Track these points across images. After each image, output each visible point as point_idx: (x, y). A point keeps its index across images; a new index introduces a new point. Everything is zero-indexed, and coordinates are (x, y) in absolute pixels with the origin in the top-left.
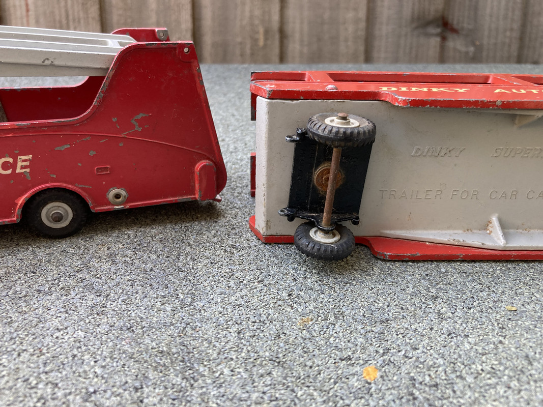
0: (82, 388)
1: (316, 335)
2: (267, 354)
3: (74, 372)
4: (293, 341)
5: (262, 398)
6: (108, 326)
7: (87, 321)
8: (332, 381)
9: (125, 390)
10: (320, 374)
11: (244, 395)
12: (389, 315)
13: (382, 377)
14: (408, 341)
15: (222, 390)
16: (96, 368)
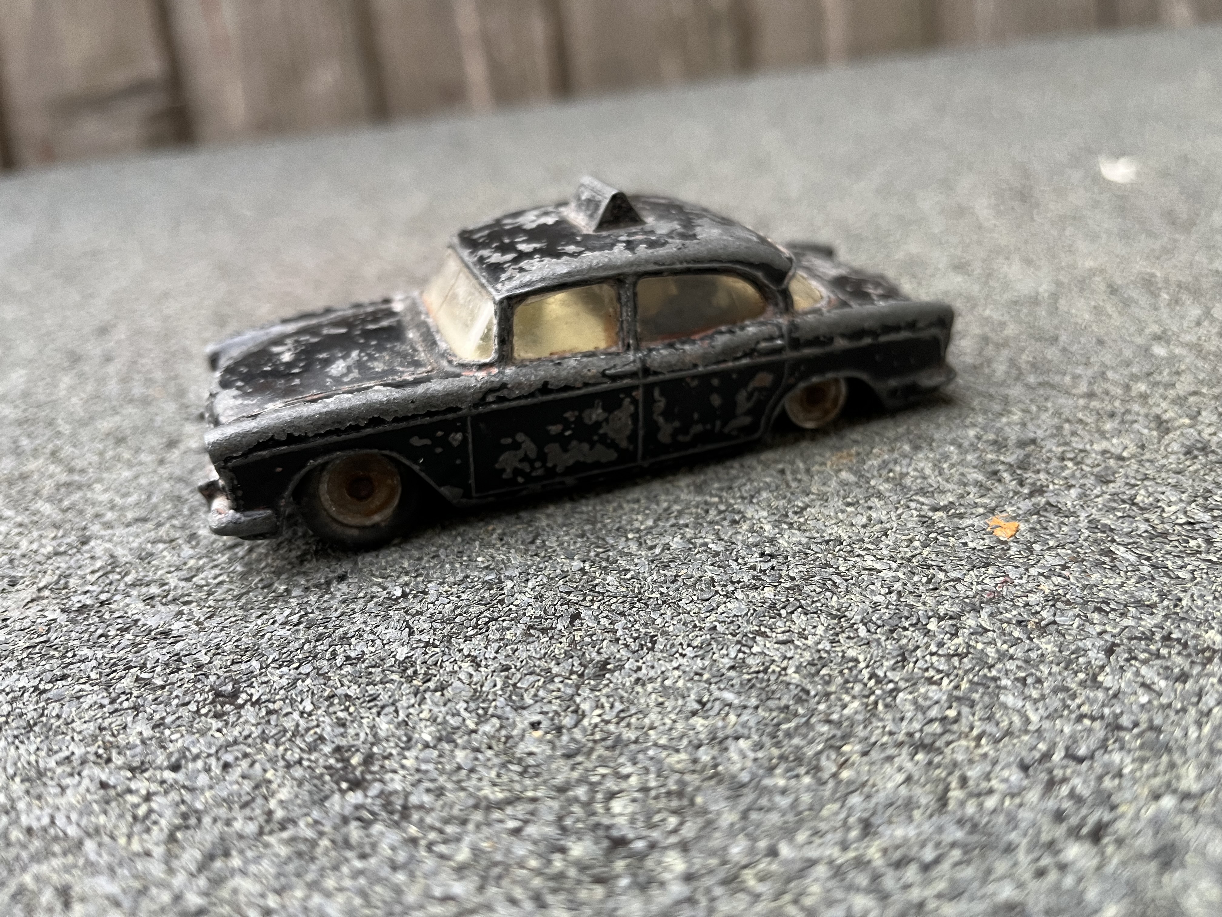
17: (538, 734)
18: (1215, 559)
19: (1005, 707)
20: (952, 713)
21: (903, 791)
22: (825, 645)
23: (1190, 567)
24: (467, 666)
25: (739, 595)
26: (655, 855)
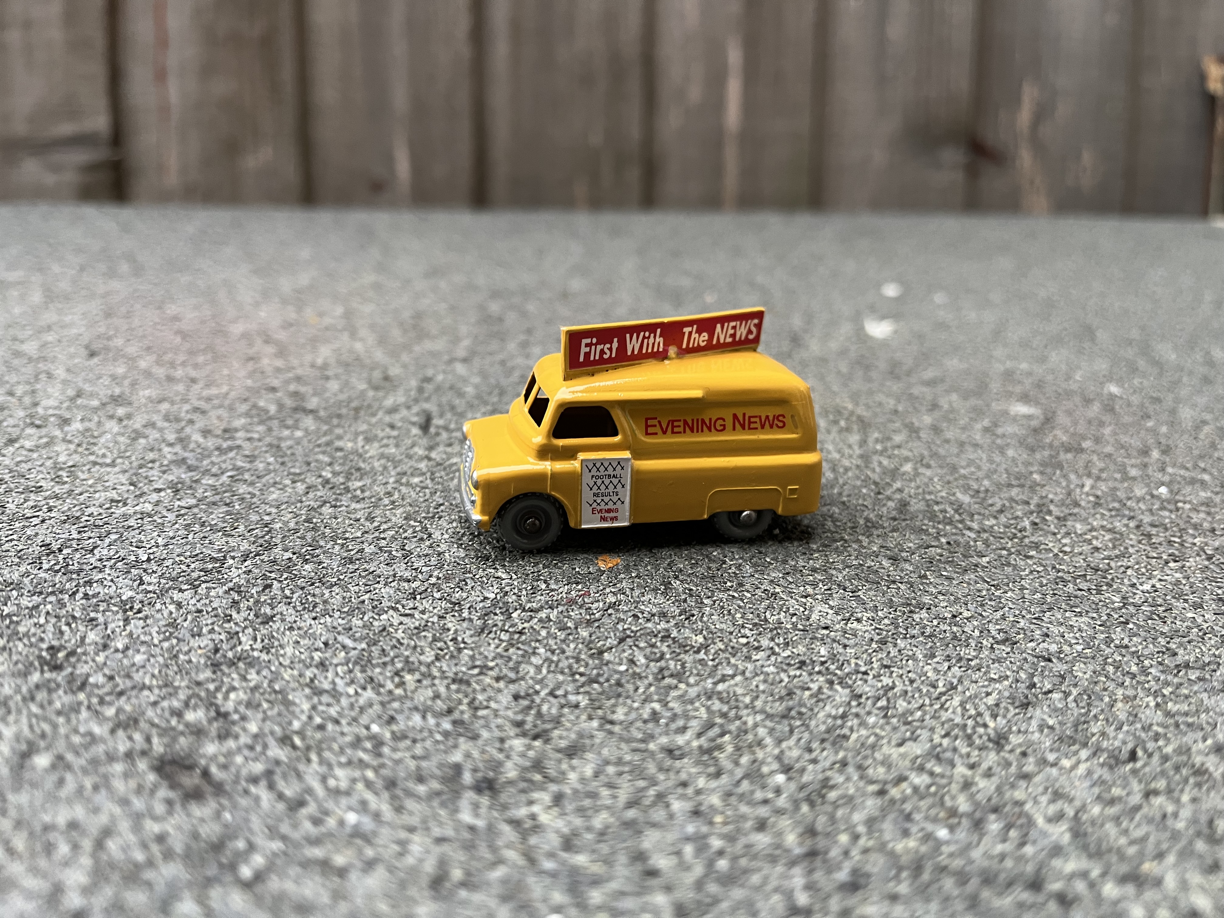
6: (194, 500)
11: (386, 573)
15: (353, 567)
16: (160, 539)
17: (201, 651)
18: (737, 596)
19: (531, 663)
23: (715, 598)
24: (172, 608)
25: (393, 585)
26: (243, 723)
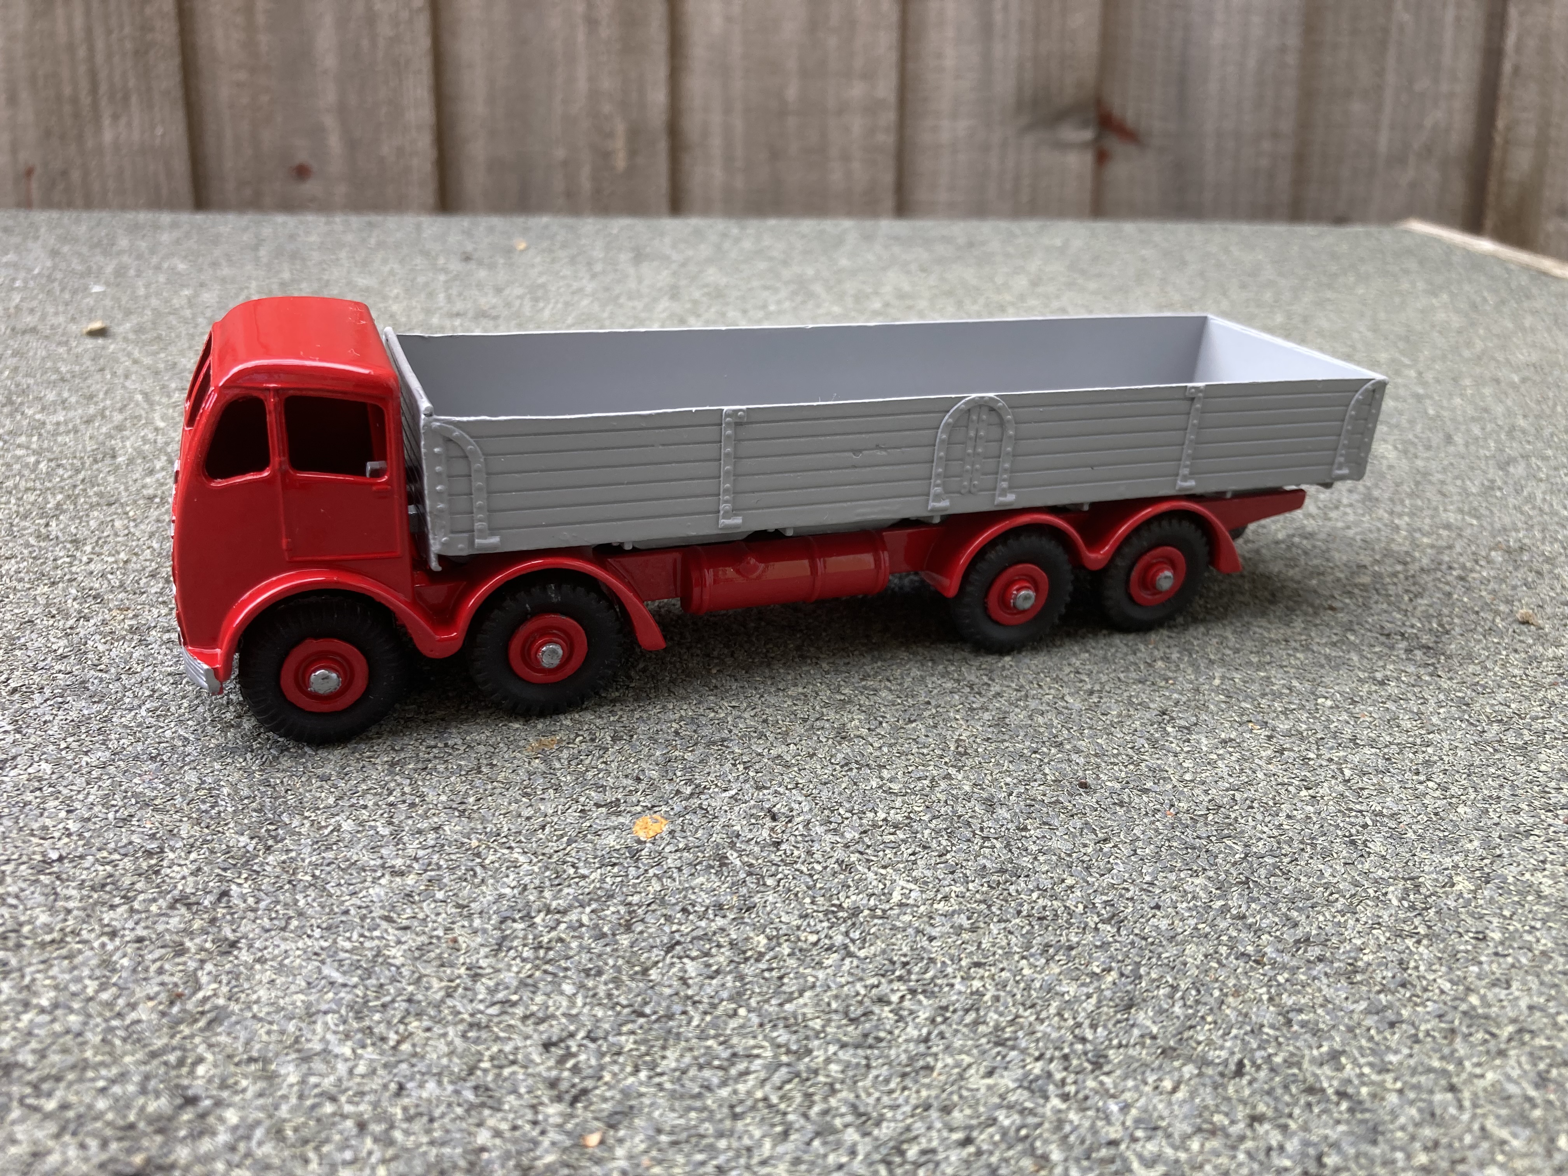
0: (34, 853)
1: (558, 766)
2: (444, 798)
3: (21, 829)
4: (506, 778)
5: (410, 866)
6: (108, 754)
7: (63, 745)
8: (565, 839)
9: (126, 855)
10: (543, 828)
11: (372, 863)
12: (730, 731)
13: (672, 832)
14: (752, 774)
15: (330, 855)
16: (70, 822)
17: (151, 1004)
18: (805, 870)
19: (562, 993)
20: (515, 998)
21: (445, 1061)
22: (440, 932)
23: (780, 876)
25: (383, 881)
26: (218, 1111)
